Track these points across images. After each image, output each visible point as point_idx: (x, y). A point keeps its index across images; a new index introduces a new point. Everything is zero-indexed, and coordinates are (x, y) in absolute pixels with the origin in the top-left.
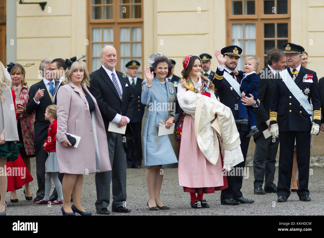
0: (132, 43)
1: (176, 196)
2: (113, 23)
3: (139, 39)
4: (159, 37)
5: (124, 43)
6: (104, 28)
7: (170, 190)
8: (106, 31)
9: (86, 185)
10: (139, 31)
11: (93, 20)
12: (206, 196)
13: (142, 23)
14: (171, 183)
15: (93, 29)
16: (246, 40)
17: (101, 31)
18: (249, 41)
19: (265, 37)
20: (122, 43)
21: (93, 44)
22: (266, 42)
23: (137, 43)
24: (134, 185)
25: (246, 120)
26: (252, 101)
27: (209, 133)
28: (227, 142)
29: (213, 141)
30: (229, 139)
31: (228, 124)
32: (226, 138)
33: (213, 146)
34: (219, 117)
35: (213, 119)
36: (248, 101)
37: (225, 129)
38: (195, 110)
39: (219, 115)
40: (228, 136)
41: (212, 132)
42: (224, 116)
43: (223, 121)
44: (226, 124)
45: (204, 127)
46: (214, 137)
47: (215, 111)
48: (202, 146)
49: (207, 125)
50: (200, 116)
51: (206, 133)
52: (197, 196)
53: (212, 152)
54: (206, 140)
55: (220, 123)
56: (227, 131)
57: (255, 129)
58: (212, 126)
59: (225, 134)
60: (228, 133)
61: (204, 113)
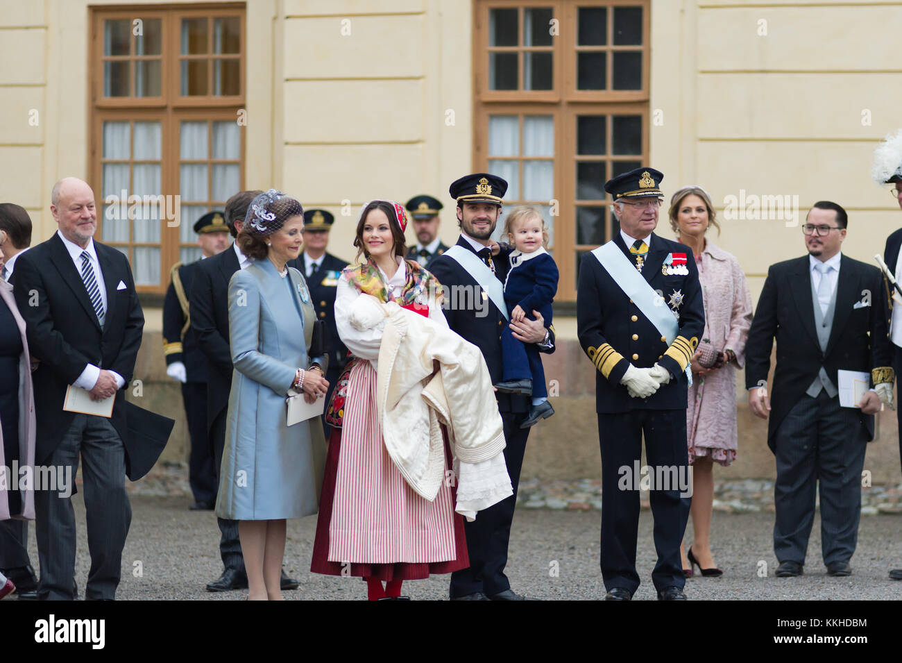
0: (213, 165)
2: (162, 109)
3: (232, 154)
4: (287, 147)
5: (192, 164)
6: (138, 122)
8: (141, 132)
10: (231, 132)
11: (107, 100)
12: (410, 586)
13: (241, 107)
15: (105, 123)
16: (528, 161)
17: (127, 129)
18: (535, 163)
19: (580, 152)
20: (184, 164)
21: (105, 164)
22: (582, 167)
23: (226, 164)
24: (213, 555)
25: (527, 384)
26: (540, 330)
27: (418, 413)
28: (466, 441)
29: (427, 434)
30: (472, 431)
31: (470, 389)
32: (463, 428)
33: (428, 449)
34: (443, 369)
35: (427, 374)
36: (530, 330)
37: (461, 402)
38: (379, 348)
39: (445, 365)
40: (469, 422)
41: (426, 411)
42: (458, 366)
43: (455, 380)
44: (464, 389)
45: (403, 396)
46: (430, 424)
47: (432, 352)
48: (396, 448)
49: (410, 389)
50: (392, 364)
51: (408, 413)
52: (385, 588)
53: (423, 466)
54: (409, 432)
55: (448, 386)
56: (467, 409)
57: (543, 408)
58: (425, 392)
59: (460, 417)
60: (469, 415)
61: (403, 355)
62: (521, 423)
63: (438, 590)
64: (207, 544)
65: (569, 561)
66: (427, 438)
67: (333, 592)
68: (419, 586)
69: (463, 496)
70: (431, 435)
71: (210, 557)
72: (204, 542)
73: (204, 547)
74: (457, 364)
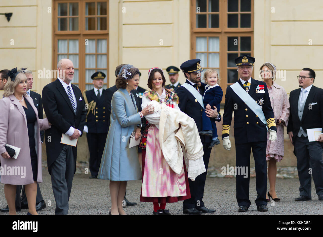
0: (97, 55)
1: (139, 206)
2: (79, 35)
3: (104, 51)
4: (124, 49)
5: (90, 55)
6: (70, 40)
7: (133, 200)
8: (71, 43)
9: (50, 195)
10: (104, 43)
11: (59, 32)
12: (169, 205)
13: (107, 34)
14: (135, 193)
15: (59, 40)
16: (210, 53)
17: (66, 42)
18: (213, 54)
19: (229, 50)
20: (87, 55)
21: (58, 55)
22: (229, 55)
23: (102, 55)
24: (98, 194)
25: (211, 132)
26: (216, 113)
27: (174, 143)
28: (191, 152)
29: (177, 150)
30: (193, 149)
31: (192, 134)
32: (190, 147)
33: (177, 155)
34: (182, 127)
35: (177, 129)
36: (212, 113)
37: (189, 138)
38: (159, 120)
39: (183, 125)
40: (192, 146)
41: (176, 142)
42: (188, 126)
43: (187, 130)
44: (190, 134)
45: (168, 137)
46: (178, 147)
47: (178, 121)
48: (167, 155)
49: (171, 134)
50: (164, 125)
51: (170, 143)
52: (160, 206)
53: (176, 162)
54: (171, 150)
55: (184, 133)
56: (191, 141)
57: (216, 141)
58: (176, 135)
59: (189, 144)
60: (192, 143)
61: (168, 123)
62: (208, 146)
63: (179, 207)
64: (96, 191)
65: (225, 196)
66: (177, 152)
67: (141, 207)
68: (172, 205)
69: (190, 172)
70: (178, 151)
71: (97, 195)
72: (95, 190)
73: (95, 192)
74: (188, 125)
